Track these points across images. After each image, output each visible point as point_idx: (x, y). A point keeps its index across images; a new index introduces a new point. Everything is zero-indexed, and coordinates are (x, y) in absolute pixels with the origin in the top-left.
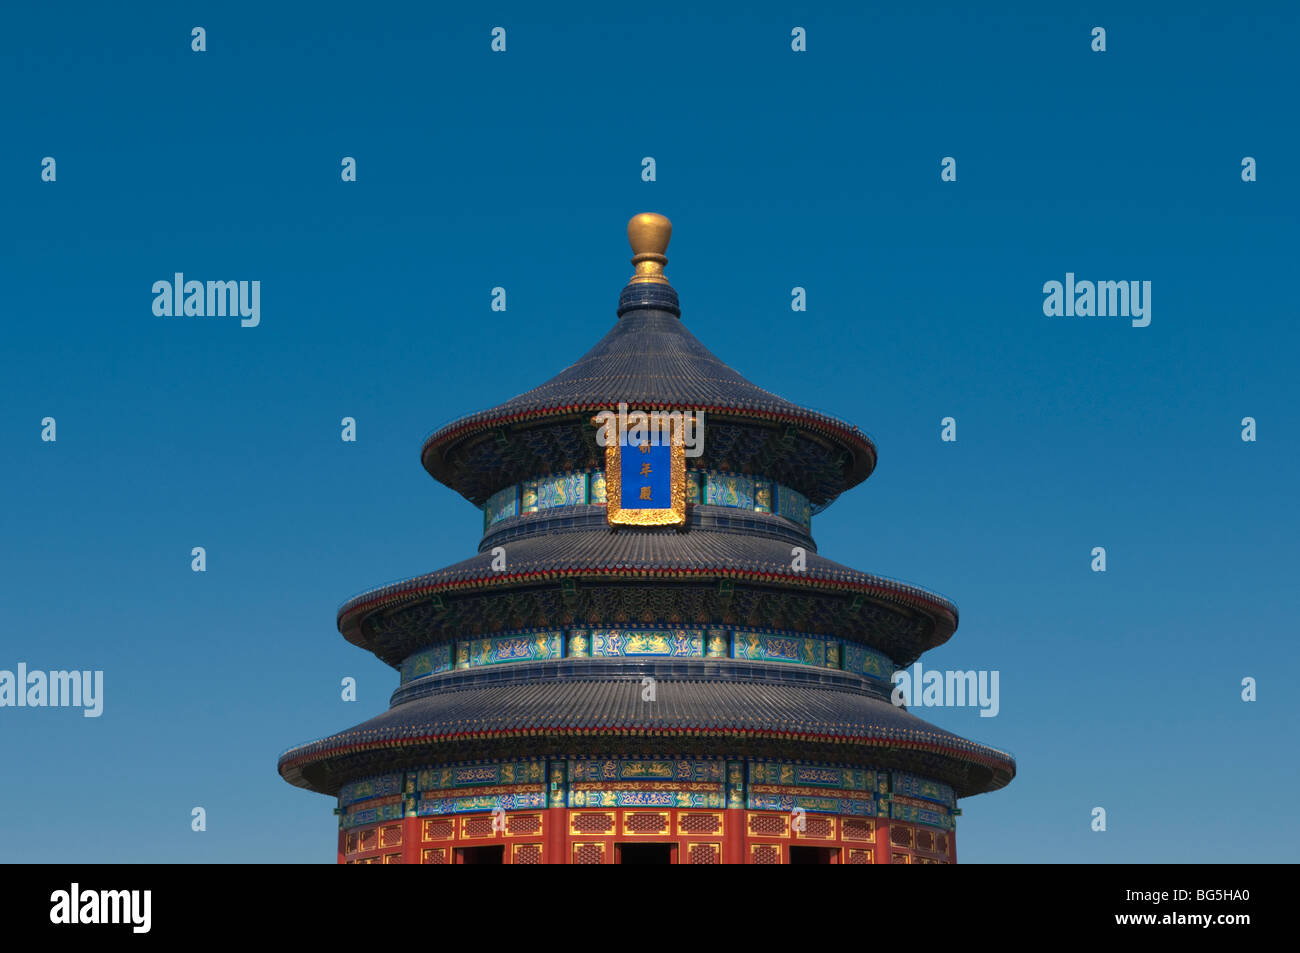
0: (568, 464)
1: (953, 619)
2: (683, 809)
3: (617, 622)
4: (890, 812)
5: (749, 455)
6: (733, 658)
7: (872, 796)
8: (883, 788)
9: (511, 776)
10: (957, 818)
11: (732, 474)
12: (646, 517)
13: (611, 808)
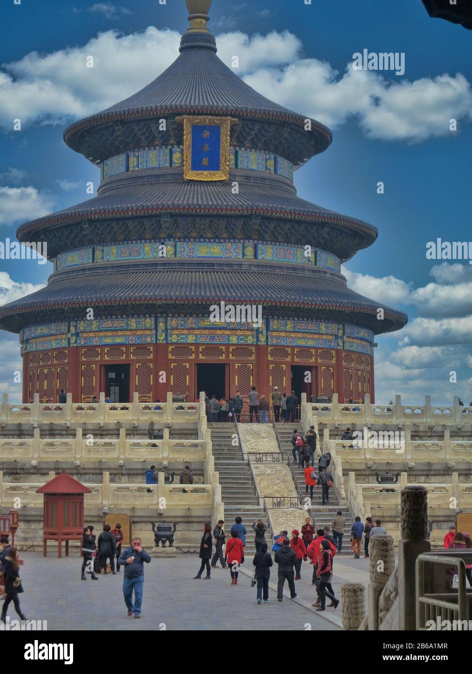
0: (157, 143)
1: (375, 235)
2: (233, 345)
3: (192, 238)
4: (343, 346)
5: (263, 140)
6: (258, 259)
7: (334, 337)
8: (340, 333)
9: (135, 325)
10: (375, 348)
11: (253, 150)
12: (205, 176)
13: (192, 344)
